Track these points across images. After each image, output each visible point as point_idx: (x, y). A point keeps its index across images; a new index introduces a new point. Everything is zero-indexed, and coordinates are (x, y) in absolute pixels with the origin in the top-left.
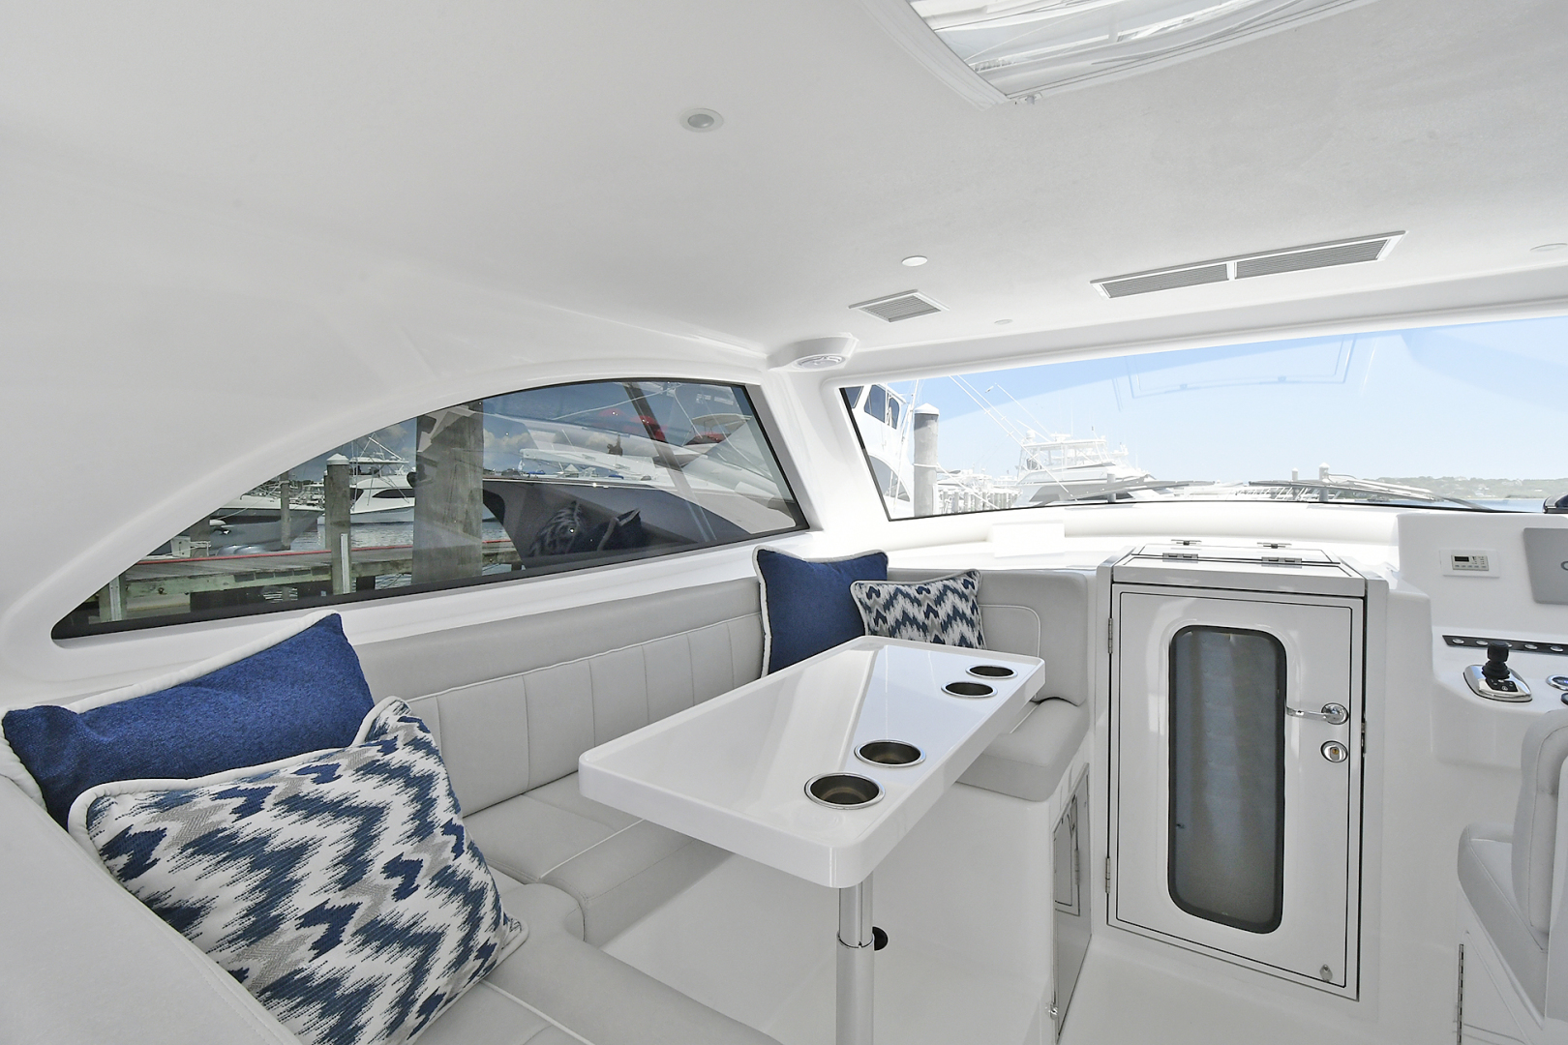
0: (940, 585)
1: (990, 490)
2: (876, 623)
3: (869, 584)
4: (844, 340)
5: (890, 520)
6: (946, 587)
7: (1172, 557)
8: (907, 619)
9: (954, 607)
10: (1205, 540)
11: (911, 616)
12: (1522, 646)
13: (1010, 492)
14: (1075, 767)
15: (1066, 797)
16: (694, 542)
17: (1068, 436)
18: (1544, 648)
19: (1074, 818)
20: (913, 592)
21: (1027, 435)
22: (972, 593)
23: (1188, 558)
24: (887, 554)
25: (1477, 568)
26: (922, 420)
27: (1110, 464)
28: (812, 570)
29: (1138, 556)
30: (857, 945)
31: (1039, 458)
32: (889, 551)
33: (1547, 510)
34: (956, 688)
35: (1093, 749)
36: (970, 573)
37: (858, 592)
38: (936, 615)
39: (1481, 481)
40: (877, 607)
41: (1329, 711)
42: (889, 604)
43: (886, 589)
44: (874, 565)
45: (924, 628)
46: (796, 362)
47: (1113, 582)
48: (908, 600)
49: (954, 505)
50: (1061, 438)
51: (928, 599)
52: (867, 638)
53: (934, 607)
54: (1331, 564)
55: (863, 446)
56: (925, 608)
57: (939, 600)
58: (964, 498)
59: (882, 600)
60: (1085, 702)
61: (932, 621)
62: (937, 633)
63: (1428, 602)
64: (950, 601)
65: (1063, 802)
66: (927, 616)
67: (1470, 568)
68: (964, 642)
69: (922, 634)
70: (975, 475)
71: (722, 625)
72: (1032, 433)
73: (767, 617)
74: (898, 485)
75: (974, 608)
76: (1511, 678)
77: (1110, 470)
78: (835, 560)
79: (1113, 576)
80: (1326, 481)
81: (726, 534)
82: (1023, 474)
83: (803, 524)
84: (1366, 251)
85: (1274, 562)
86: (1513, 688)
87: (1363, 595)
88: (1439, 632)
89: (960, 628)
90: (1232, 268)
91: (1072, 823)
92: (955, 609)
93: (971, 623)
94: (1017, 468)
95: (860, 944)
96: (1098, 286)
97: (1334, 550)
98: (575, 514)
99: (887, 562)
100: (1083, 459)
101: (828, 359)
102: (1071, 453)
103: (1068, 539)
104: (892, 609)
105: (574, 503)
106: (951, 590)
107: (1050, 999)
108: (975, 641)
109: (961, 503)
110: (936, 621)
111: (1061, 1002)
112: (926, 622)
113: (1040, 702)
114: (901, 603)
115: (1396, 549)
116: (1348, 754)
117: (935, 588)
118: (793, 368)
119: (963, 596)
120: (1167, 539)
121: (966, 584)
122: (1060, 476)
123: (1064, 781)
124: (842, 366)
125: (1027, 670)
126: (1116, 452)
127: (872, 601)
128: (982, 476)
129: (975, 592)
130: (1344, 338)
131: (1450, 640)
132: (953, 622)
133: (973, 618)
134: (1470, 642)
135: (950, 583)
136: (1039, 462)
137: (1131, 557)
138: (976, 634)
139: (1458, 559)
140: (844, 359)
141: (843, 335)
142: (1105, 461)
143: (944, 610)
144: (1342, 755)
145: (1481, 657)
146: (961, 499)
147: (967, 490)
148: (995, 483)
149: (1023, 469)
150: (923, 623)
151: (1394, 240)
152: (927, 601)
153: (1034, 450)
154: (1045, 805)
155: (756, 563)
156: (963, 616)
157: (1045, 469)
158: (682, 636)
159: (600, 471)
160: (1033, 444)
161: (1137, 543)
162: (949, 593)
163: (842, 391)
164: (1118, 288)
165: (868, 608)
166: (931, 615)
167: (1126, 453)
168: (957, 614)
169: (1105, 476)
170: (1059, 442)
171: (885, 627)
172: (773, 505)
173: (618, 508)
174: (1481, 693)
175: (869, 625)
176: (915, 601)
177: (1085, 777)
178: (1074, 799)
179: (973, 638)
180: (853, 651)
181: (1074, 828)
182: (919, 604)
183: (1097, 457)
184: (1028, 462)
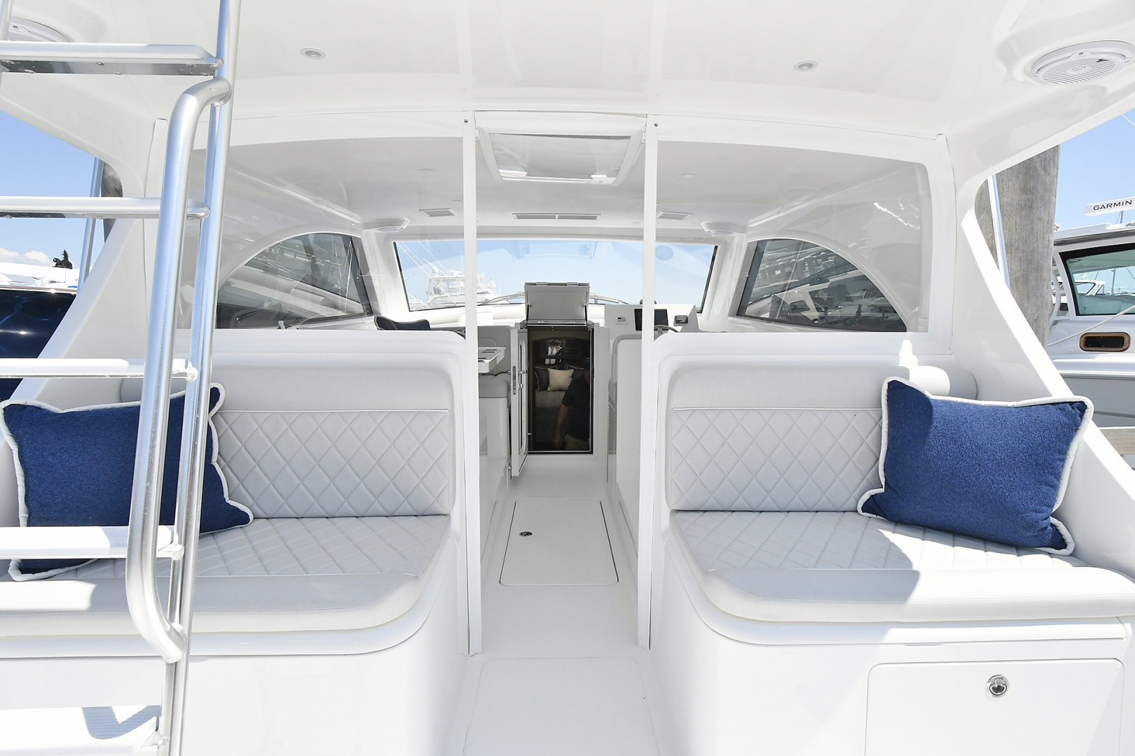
17: (460, 272)
21: (433, 270)
27: (487, 293)
31: (442, 286)
46: (379, 228)
50: (456, 274)
55: (401, 270)
63: (609, 329)
67: (622, 322)
72: (436, 269)
82: (431, 298)
83: (369, 312)
84: (594, 218)
90: (557, 216)
94: (427, 293)
96: (515, 216)
101: (395, 228)
102: (462, 284)
118: (376, 230)
124: (398, 231)
126: (489, 285)
136: (441, 289)
139: (619, 319)
140: (401, 229)
141: (404, 219)
149: (431, 294)
151: (601, 214)
153: (438, 280)
160: (438, 276)
167: (495, 286)
170: (455, 276)
184: (435, 289)
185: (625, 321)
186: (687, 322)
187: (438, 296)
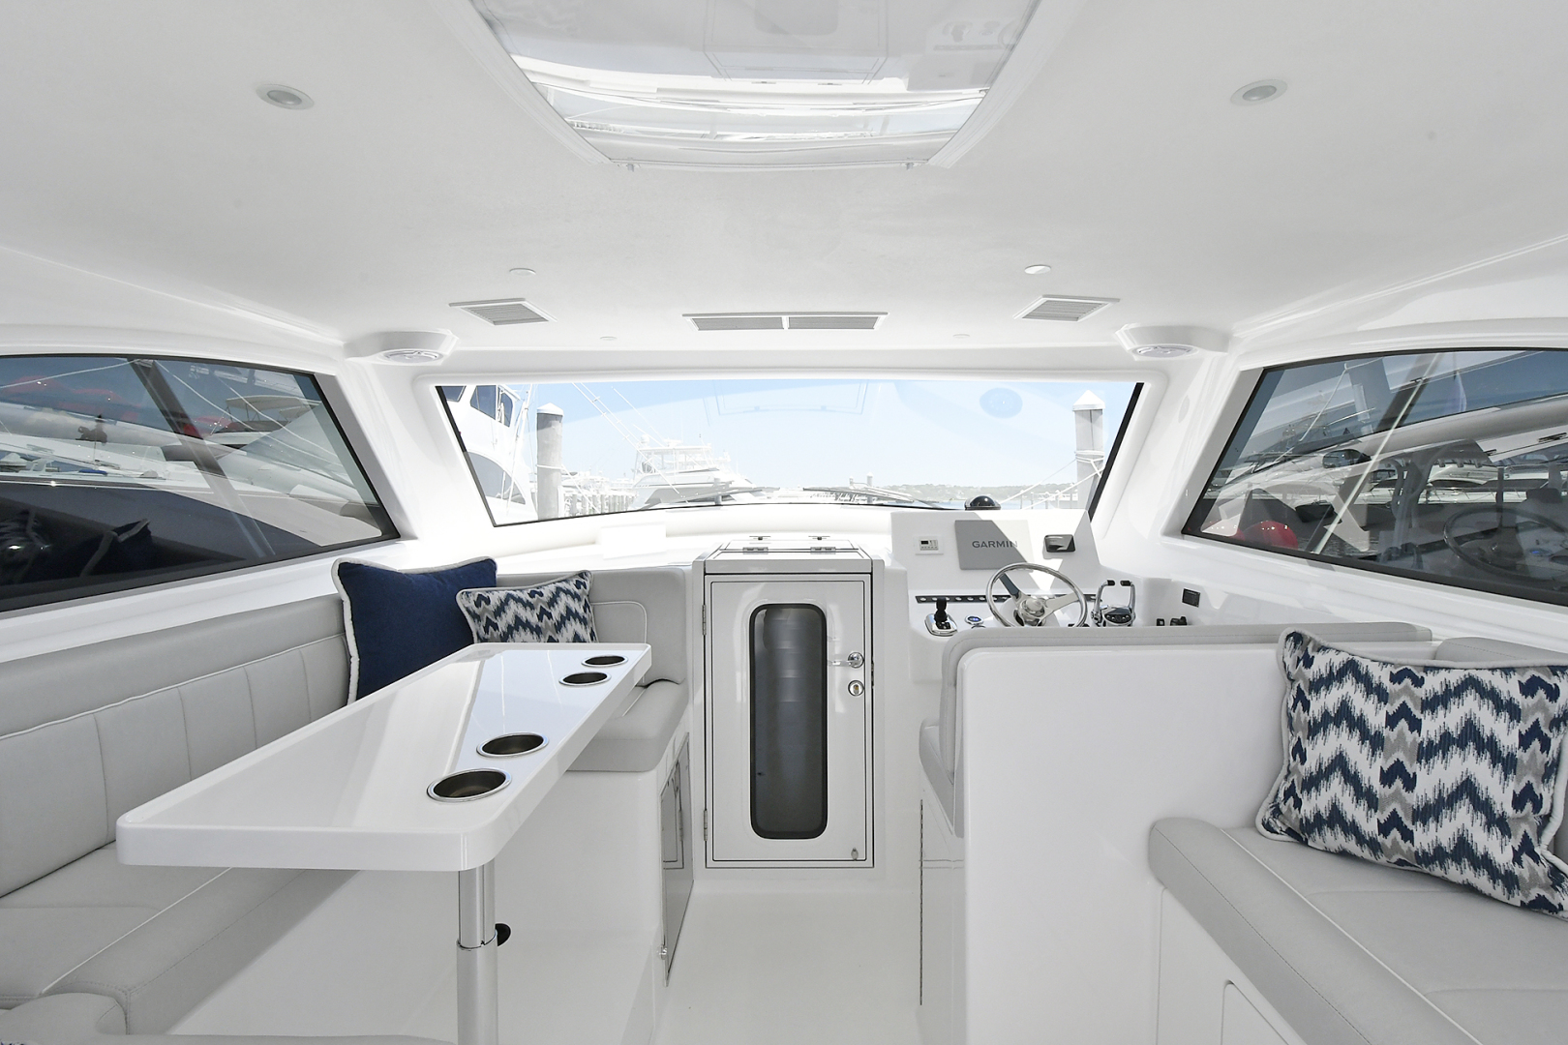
0: (552, 588)
1: (608, 492)
2: (487, 631)
3: (477, 591)
4: (443, 336)
5: (495, 526)
6: (559, 589)
7: (750, 550)
8: (519, 624)
9: (567, 607)
10: (774, 536)
11: (524, 620)
12: (953, 599)
13: (628, 494)
14: (678, 737)
15: (671, 763)
16: (242, 559)
17: (679, 441)
18: (964, 599)
19: (678, 781)
20: (525, 596)
21: (642, 439)
22: (584, 592)
23: (761, 551)
24: (496, 560)
25: (932, 549)
26: (545, 420)
27: (715, 470)
28: (411, 582)
29: (726, 551)
30: (479, 944)
31: (653, 461)
32: (499, 557)
33: (966, 508)
34: (574, 679)
35: (692, 720)
36: (582, 574)
37: (465, 601)
38: (550, 616)
39: (959, 488)
40: (486, 614)
41: (853, 659)
42: (500, 610)
43: (496, 596)
44: (482, 572)
45: (537, 631)
46: (382, 353)
47: (705, 574)
48: (520, 605)
49: (572, 508)
50: (673, 444)
51: (540, 602)
52: (476, 647)
53: (547, 609)
54: (853, 550)
56: (538, 611)
57: (552, 602)
58: (582, 501)
59: (492, 607)
60: (685, 680)
61: (546, 623)
62: (551, 634)
63: (906, 573)
64: (563, 602)
65: (668, 767)
66: (540, 618)
67: (929, 549)
68: (577, 639)
69: (535, 636)
70: (592, 477)
71: (294, 652)
72: (647, 437)
73: (353, 638)
74: (512, 487)
75: (586, 607)
76: (948, 621)
77: (716, 474)
78: (436, 570)
79: (706, 570)
80: (852, 488)
81: (289, 548)
82: (638, 477)
83: (392, 533)
84: (865, 322)
85: (818, 550)
86: (948, 627)
87: (870, 572)
88: (913, 594)
89: (574, 626)
90: (785, 319)
91: (676, 787)
92: (568, 609)
93: (584, 621)
94: (633, 471)
95: (483, 943)
96: (689, 319)
97: (856, 540)
98: (29, 528)
99: (496, 569)
100: (693, 464)
101: (423, 354)
102: (682, 458)
103: (669, 539)
104: (503, 615)
105: (26, 513)
106: (564, 591)
107: (660, 942)
108: (588, 637)
109: (579, 506)
110: (550, 622)
111: (670, 941)
112: (540, 624)
113: (647, 686)
114: (513, 608)
115: (890, 537)
116: (864, 688)
117: (548, 591)
118: (378, 359)
119: (575, 596)
120: (746, 536)
121: (578, 585)
122: (672, 479)
123: (668, 751)
124: (439, 363)
125: (636, 656)
126: (722, 458)
127: (481, 609)
128: (599, 478)
129: (587, 591)
130: (861, 381)
131: (918, 599)
132: (567, 621)
133: (586, 616)
134: (929, 599)
135: (563, 585)
136: (654, 467)
137: (719, 551)
138: (589, 631)
139: (923, 542)
140: (441, 356)
141: (442, 331)
142: (711, 467)
143: (557, 612)
144: (860, 690)
145: (933, 608)
146: (579, 501)
147: (584, 492)
148: (612, 485)
149: (639, 471)
150: (537, 626)
151: (882, 318)
152: (540, 604)
153: (649, 453)
154: (653, 773)
155: (338, 578)
156: (576, 615)
157: (659, 472)
158: (237, 671)
159: (59, 466)
160: (648, 448)
161: (724, 540)
162: (562, 595)
163: (439, 389)
164: (706, 323)
165: (476, 617)
166: (545, 617)
167: (730, 459)
168: (570, 614)
169: (712, 480)
170: (671, 447)
171: (496, 634)
172: (349, 510)
173: (112, 519)
174: (933, 633)
175: (478, 634)
176: (527, 605)
177: (686, 744)
178: (677, 764)
179: (585, 634)
180: (460, 664)
181: (677, 790)
182: (532, 607)
183: (704, 463)
184: (643, 465)
185: (936, 549)
186: (1071, 548)
187: (649, 474)
